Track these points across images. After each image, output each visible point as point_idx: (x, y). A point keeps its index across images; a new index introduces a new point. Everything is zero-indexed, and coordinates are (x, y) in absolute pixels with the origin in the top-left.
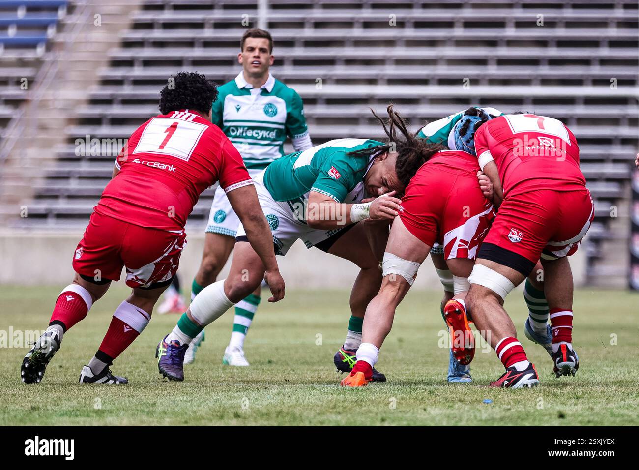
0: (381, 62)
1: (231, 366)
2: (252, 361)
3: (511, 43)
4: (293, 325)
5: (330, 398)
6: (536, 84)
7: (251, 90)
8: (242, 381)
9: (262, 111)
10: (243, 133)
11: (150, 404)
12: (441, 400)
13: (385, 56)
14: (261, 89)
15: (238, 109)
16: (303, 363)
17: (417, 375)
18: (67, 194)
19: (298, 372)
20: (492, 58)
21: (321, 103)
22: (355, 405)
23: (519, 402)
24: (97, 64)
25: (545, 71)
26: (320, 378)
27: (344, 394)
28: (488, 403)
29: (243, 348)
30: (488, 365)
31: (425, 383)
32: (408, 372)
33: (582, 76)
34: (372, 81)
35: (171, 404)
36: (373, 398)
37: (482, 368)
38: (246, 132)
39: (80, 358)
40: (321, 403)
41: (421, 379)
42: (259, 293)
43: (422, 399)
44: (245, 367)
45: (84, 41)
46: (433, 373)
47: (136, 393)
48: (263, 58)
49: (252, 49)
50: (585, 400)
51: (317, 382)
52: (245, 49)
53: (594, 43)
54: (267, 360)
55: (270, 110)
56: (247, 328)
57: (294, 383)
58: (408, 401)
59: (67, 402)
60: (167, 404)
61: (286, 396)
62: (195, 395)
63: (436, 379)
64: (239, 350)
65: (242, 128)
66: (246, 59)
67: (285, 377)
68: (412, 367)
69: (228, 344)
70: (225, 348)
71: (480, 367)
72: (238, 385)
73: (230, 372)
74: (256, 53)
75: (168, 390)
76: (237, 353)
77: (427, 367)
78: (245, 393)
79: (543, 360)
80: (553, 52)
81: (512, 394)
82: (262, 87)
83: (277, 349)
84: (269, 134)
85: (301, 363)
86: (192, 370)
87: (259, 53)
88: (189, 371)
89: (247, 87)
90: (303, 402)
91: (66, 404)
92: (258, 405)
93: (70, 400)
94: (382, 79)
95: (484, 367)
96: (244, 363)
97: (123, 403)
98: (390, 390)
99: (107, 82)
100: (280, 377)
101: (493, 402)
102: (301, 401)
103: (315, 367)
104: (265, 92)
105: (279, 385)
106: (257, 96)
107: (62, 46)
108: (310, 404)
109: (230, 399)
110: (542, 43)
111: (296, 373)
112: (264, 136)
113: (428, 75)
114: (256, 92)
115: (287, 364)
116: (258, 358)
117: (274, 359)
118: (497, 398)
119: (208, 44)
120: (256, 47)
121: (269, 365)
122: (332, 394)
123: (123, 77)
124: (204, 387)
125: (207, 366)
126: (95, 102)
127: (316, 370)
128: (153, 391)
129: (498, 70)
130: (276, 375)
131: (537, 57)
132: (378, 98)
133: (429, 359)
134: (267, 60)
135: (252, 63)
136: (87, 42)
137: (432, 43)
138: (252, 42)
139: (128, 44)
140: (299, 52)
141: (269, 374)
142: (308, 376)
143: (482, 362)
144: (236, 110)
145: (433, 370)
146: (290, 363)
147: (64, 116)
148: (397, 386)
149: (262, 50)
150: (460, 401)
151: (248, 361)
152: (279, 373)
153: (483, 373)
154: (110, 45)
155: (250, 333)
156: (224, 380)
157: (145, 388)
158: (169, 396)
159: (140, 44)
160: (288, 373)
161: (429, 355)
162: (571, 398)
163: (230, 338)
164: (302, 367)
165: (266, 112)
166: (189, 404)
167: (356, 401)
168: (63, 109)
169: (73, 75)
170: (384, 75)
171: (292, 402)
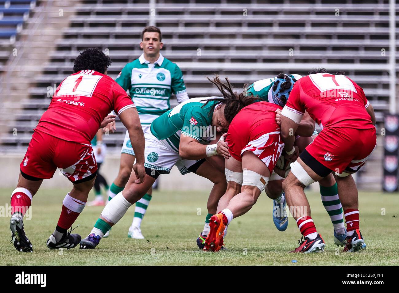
0: (227, 48)
1: (133, 239)
2: (146, 236)
3: (309, 36)
4: (172, 213)
5: (195, 259)
6: (324, 62)
7: (148, 65)
8: (140, 248)
9: (155, 78)
10: (144, 91)
11: (82, 263)
12: (265, 260)
13: (229, 44)
14: (155, 64)
15: (140, 77)
16: (178, 237)
17: (250, 245)
18: (29, 130)
19: (175, 243)
20: (297, 46)
21: (190, 74)
22: (211, 263)
23: (314, 262)
24: (48, 49)
25: (330, 54)
26: (189, 246)
27: (204, 256)
28: (294, 262)
29: (140, 227)
30: (294, 238)
31: (255, 250)
32: (244, 243)
33: (353, 57)
34: (221, 60)
35: (95, 262)
36: (222, 259)
37: (291, 240)
38: (146, 91)
39: (37, 234)
40: (190, 262)
41: (252, 247)
42: (151, 193)
43: (253, 260)
44: (141, 239)
45: (40, 34)
46: (260, 243)
47: (73, 256)
48: (155, 44)
49: (148, 39)
50: (356, 260)
51: (187, 249)
52: (144, 40)
53: (361, 37)
54: (155, 235)
55: (161, 77)
56: (143, 215)
57: (173, 249)
58: (244, 261)
59: (29, 261)
60: (93, 263)
61: (168, 257)
62: (110, 257)
63: (262, 247)
64: (138, 229)
65: (143, 89)
66: (145, 45)
67: (167, 246)
68: (246, 240)
69: (131, 225)
70: (129, 227)
71: (289, 240)
72: (137, 250)
73: (132, 243)
74: (151, 41)
75: (93, 253)
76: (137, 230)
77: (256, 240)
78: (142, 256)
79: (329, 235)
80: (335, 42)
81: (310, 257)
82: (155, 63)
83: (162, 228)
84: (160, 92)
85: (177, 237)
86: (108, 241)
87: (152, 41)
88: (106, 241)
89: (146, 63)
90: (178, 261)
91: (29, 263)
92: (150, 263)
93: (31, 260)
94: (227, 59)
95: (292, 240)
96: (141, 237)
97: (65, 262)
98: (233, 254)
99: (54, 60)
100: (163, 246)
101: (297, 261)
102: (177, 261)
103: (186, 240)
104: (157, 66)
105: (163, 250)
106: (152, 68)
107: (26, 37)
108: (183, 263)
109: (132, 260)
110: (328, 36)
111: (174, 243)
112: (157, 93)
113: (256, 57)
114: (151, 66)
115: (168, 238)
116: (149, 234)
117: (160, 235)
118: (301, 259)
119: (118, 36)
120: (151, 38)
121: (157, 238)
122: (196, 257)
123: (64, 57)
124: (116, 252)
125: (118, 239)
126: (47, 72)
127: (186, 242)
128: (84, 254)
129: (300, 53)
130: (161, 244)
131: (325, 45)
132: (225, 70)
133: (257, 235)
134: (158, 45)
135: (148, 48)
136: (42, 35)
137: (259, 36)
138: (148, 35)
139: (68, 36)
140: (175, 42)
141: (156, 244)
142: (182, 245)
143: (290, 237)
144: (139, 77)
145: (260, 241)
146: (170, 237)
147: (27, 81)
148: (238, 252)
149: (154, 39)
150: (277, 261)
151: (143, 236)
152: (163, 243)
153: (291, 244)
154: (57, 37)
155: (144, 218)
156: (129, 248)
157: (79, 252)
158: (94, 257)
159: (75, 36)
160: (169, 243)
161: (258, 232)
162: (347, 259)
163: (132, 221)
164: (177, 239)
165: (158, 78)
166: (107, 262)
167: (212, 261)
168: (27, 77)
169: (33, 56)
170: (229, 56)
171: (172, 262)
